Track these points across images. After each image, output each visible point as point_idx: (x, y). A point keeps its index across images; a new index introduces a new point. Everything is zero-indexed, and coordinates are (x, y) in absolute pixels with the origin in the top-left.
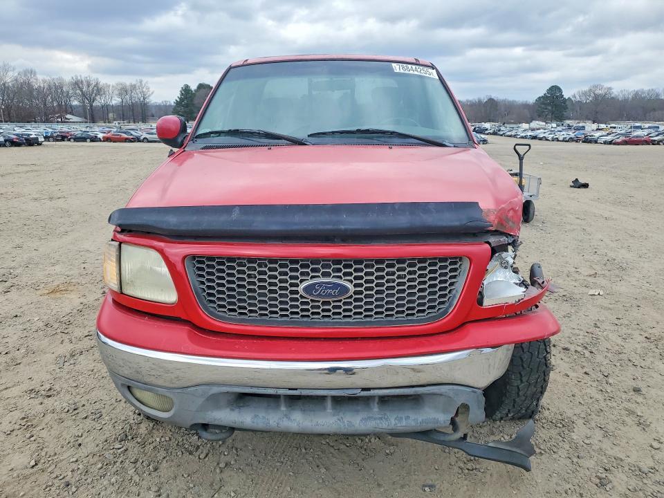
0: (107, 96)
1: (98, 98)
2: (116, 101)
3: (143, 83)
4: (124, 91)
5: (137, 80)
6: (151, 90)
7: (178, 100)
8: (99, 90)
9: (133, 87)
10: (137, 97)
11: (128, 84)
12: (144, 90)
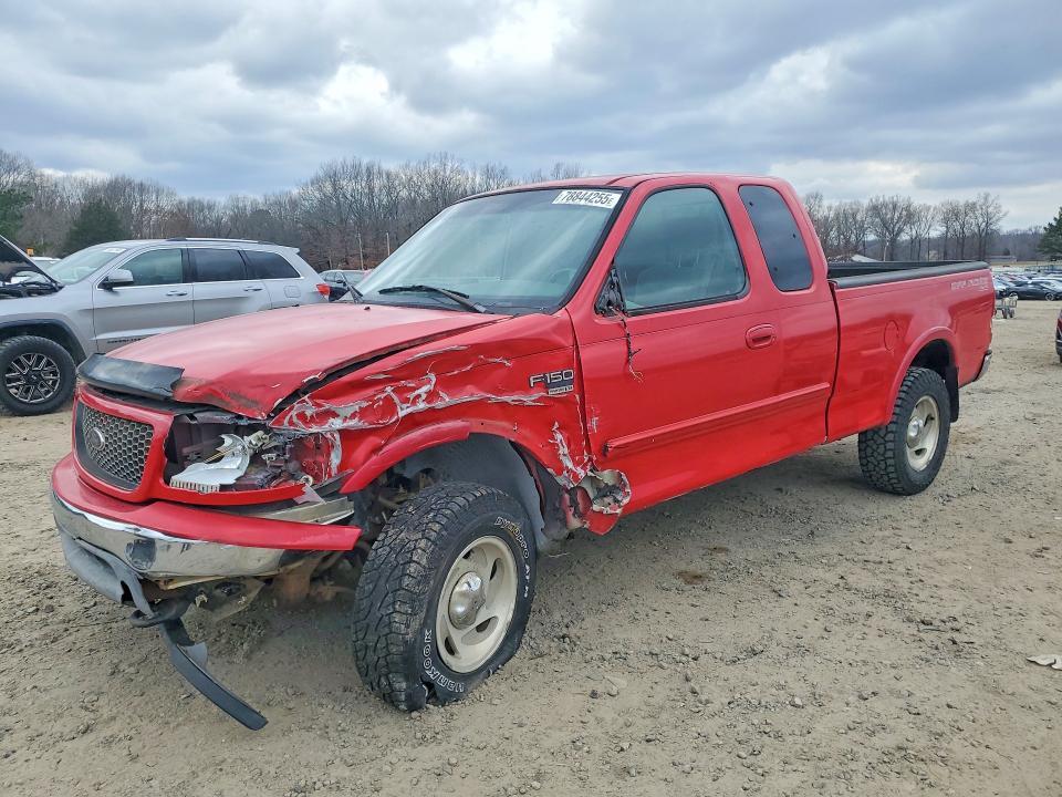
0: (923, 225)
1: (907, 229)
2: (936, 232)
3: (990, 199)
4: (952, 214)
5: (979, 194)
6: (1004, 209)
7: (1054, 223)
8: (910, 216)
9: (972, 207)
10: (974, 223)
11: (962, 202)
12: (990, 210)
